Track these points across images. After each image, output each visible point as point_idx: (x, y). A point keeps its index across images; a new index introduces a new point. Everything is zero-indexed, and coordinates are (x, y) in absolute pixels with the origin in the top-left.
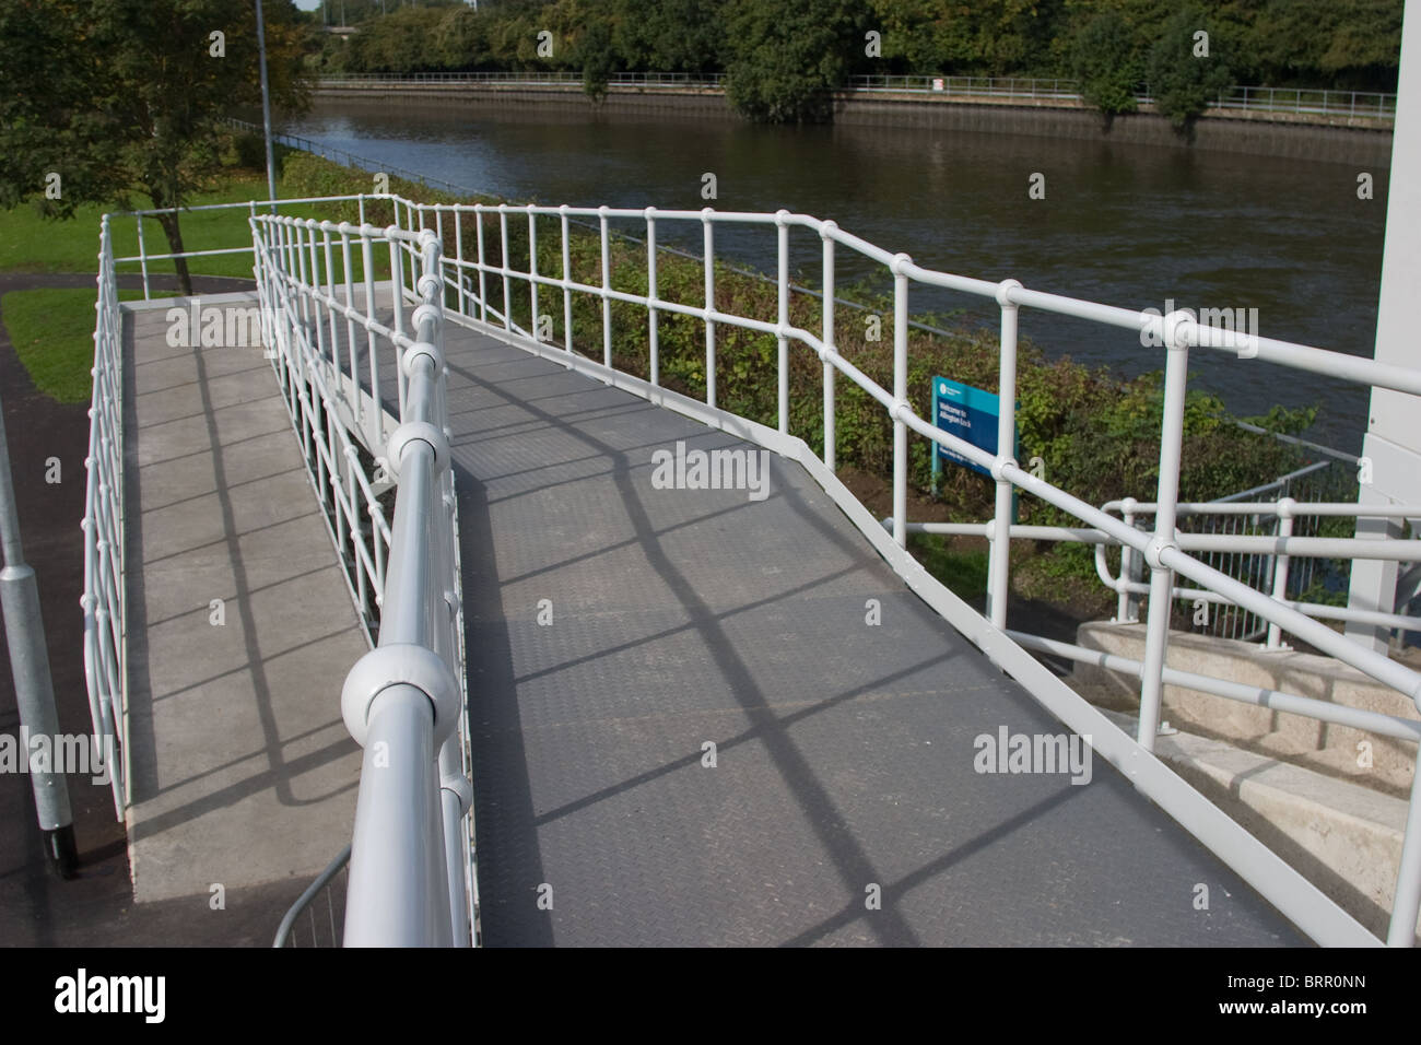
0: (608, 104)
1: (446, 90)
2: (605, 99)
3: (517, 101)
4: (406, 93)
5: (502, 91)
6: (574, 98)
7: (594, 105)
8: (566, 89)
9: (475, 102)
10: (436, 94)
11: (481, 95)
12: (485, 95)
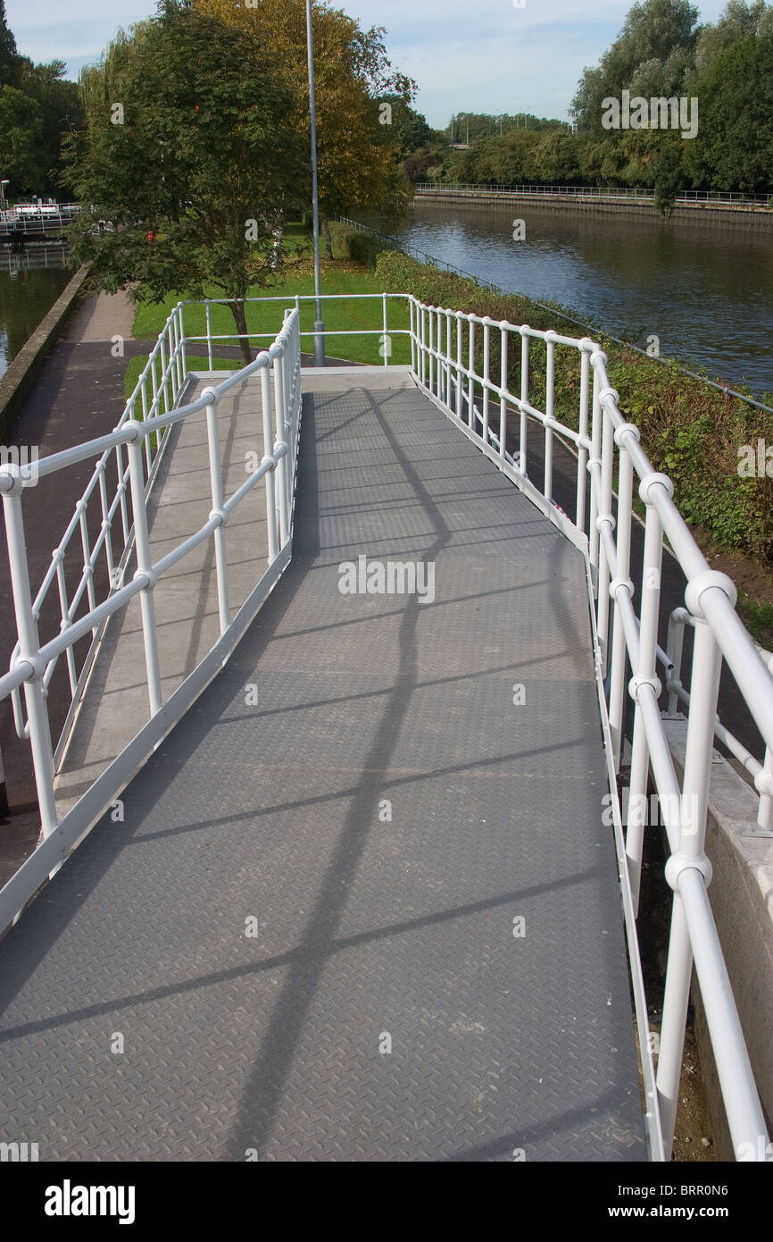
0: (674, 217)
1: (540, 200)
2: (671, 212)
3: (598, 211)
4: (508, 202)
5: (586, 203)
6: (646, 211)
7: (662, 217)
8: (640, 203)
9: (564, 211)
10: (531, 203)
11: (568, 206)
12: (572, 206)
